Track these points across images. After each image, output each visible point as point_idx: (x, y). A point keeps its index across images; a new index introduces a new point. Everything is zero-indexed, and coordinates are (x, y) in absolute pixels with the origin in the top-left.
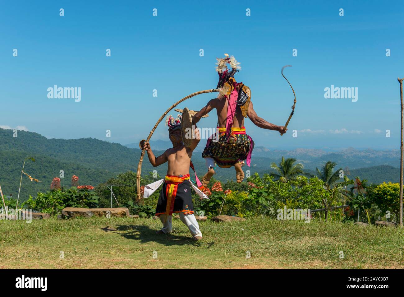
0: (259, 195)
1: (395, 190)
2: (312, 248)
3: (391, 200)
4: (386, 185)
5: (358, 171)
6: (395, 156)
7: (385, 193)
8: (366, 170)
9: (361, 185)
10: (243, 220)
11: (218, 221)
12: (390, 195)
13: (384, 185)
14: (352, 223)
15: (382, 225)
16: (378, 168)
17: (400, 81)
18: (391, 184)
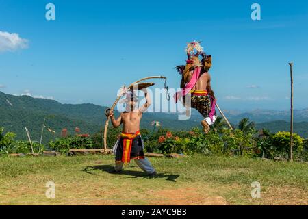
0: (198, 140)
1: (287, 136)
2: (232, 176)
3: (285, 144)
4: (281, 134)
5: (263, 124)
6: (287, 114)
7: (280, 138)
8: (268, 123)
9: (265, 134)
10: (187, 157)
11: (169, 157)
12: (284, 140)
13: (279, 134)
14: (259, 159)
15: (279, 160)
16: (276, 122)
17: (290, 65)
18: (284, 133)
